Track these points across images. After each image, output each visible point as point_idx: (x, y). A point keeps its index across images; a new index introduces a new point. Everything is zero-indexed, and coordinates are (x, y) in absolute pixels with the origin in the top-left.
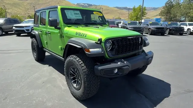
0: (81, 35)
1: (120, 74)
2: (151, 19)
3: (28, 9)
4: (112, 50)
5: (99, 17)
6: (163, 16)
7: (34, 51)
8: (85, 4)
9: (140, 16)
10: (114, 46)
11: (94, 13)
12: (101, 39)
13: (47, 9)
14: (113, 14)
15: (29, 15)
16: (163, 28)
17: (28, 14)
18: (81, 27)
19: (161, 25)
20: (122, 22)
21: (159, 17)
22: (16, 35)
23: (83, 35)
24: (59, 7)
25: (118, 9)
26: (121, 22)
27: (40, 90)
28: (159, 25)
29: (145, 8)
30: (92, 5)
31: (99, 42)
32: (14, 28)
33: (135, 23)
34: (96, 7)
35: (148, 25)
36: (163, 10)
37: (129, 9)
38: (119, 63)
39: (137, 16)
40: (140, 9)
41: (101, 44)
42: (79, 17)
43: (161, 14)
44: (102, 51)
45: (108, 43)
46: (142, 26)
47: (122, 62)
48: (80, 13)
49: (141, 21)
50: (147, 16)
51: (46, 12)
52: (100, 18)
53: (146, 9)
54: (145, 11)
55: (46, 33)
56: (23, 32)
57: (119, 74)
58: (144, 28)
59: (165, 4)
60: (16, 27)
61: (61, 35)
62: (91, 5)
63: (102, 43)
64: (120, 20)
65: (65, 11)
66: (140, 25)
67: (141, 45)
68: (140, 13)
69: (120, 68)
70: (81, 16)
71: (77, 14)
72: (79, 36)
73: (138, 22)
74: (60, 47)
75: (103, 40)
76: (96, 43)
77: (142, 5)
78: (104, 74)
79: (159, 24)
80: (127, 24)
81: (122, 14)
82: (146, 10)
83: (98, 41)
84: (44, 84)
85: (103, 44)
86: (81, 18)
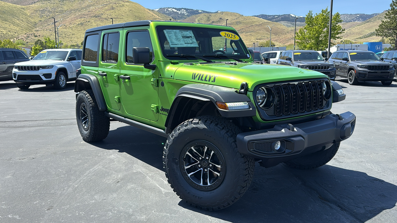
0: (204, 78)
1: (287, 151)
2: (358, 44)
3: (35, 24)
4: (267, 105)
5: (232, 42)
6: (386, 36)
7: (83, 121)
8: (179, 9)
9: (325, 36)
10: (271, 97)
11: (222, 33)
12: (247, 84)
13: (123, 27)
14: (253, 34)
15: (39, 40)
16: (386, 67)
17: (36, 36)
18: (200, 65)
19: (382, 59)
20: (278, 52)
21: (376, 39)
22: (18, 89)
23: (208, 79)
24: (152, 25)
25: (266, 21)
26: (276, 53)
27: (115, 195)
28: (376, 59)
29: (338, 15)
30: (197, 11)
31: (243, 90)
32: (15, 70)
33: (314, 56)
34: (209, 18)
35: (346, 59)
36: (385, 20)
37: (296, 20)
38: (283, 130)
39: (318, 37)
40: (325, 20)
41: (246, 94)
42: (193, 43)
43: (382, 30)
44: (250, 107)
45: (259, 94)
46: (330, 62)
47: (290, 130)
48: (193, 35)
49: (327, 50)
50: (344, 37)
51: (118, 33)
52: (233, 44)
53: (342, 18)
54: (339, 24)
55: (119, 78)
56: (36, 79)
57: (285, 152)
58: (337, 67)
59: (391, 5)
60: (20, 68)
61: (158, 81)
62: (195, 13)
63: (248, 93)
64: (273, 50)
65: (165, 31)
66: (327, 60)
67: (328, 98)
68: (325, 30)
69: (285, 140)
70: (195, 40)
71: (188, 37)
72: (200, 81)
73: (320, 52)
74: (153, 106)
75: (250, 87)
76: (236, 92)
77: (329, 10)
78: (254, 151)
79: (377, 56)
80: (293, 58)
81: (277, 33)
82: (341, 21)
83: (241, 89)
84: (119, 184)
85: (250, 94)
86: (196, 45)
